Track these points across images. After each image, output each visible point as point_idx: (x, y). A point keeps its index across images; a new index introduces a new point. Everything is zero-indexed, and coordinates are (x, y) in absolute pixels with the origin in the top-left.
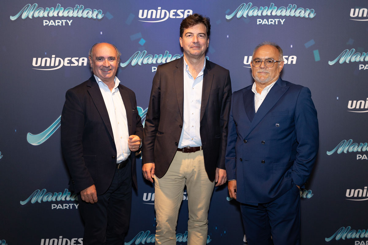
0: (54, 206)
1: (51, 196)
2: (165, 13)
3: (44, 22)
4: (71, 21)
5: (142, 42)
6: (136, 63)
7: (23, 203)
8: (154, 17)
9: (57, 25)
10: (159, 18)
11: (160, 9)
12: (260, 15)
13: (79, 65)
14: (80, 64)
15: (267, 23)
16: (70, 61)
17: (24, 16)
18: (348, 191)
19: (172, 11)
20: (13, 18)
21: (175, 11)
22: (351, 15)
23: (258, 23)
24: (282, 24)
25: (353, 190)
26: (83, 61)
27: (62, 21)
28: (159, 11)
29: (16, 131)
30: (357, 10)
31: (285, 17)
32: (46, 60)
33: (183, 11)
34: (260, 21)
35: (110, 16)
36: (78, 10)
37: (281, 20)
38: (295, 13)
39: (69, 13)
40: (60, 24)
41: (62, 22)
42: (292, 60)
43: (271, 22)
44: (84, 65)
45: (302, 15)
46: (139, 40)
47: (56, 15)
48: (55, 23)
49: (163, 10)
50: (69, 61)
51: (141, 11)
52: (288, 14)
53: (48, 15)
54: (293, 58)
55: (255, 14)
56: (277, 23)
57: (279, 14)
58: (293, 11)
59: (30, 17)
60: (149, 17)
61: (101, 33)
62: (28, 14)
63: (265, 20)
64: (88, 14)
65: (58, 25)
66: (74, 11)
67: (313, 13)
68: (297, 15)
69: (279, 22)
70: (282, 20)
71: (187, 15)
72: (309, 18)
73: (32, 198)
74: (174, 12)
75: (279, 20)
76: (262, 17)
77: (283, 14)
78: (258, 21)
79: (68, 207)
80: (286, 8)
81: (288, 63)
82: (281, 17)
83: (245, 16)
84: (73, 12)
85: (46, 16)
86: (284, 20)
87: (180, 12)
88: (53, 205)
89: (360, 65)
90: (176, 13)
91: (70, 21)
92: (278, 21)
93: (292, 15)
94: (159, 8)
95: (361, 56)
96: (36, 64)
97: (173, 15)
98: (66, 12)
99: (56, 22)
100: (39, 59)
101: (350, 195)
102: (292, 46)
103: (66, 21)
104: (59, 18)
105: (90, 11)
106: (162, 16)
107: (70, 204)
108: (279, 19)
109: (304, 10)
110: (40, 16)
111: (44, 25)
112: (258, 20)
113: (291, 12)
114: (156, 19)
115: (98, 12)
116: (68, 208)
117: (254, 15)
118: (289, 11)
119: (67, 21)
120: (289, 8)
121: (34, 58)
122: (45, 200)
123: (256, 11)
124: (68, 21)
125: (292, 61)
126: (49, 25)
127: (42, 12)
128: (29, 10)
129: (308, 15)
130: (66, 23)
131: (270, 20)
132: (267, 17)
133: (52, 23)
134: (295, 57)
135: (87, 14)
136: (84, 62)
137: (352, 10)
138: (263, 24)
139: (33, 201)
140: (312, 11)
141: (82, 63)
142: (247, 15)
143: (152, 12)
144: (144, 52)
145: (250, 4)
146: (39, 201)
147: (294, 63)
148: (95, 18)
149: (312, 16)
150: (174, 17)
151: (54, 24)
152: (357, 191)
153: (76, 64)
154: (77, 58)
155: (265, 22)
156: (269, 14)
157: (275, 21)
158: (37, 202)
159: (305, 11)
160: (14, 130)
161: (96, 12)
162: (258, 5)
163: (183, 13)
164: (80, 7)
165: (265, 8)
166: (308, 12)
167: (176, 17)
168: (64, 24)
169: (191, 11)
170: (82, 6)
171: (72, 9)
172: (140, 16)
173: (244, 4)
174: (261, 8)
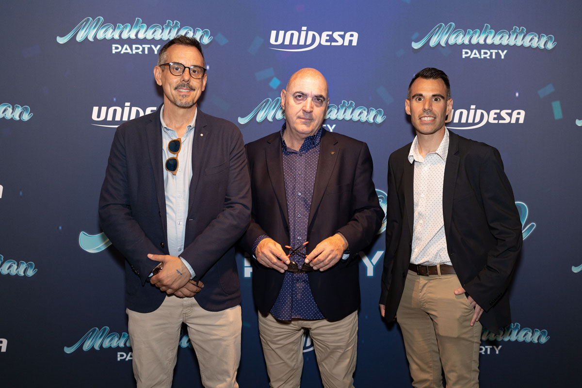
0: (122, 356)
1: (117, 339)
2: (314, 37)
3: (114, 48)
4: (159, 46)
5: (275, 83)
6: (263, 118)
7: (68, 350)
8: (295, 42)
9: (134, 52)
10: (303, 44)
11: (306, 29)
12: (467, 42)
15: (478, 56)
17: (80, 38)
19: (324, 34)
20: (61, 40)
21: (330, 33)
23: (464, 56)
24: (503, 57)
27: (143, 46)
28: (303, 34)
29: (60, 228)
31: (507, 47)
32: (115, 111)
33: (342, 33)
34: (467, 53)
35: (223, 41)
36: (171, 29)
37: (500, 51)
38: (524, 40)
39: (155, 34)
40: (140, 51)
41: (144, 48)
42: (518, 116)
43: (485, 54)
45: (535, 44)
46: (270, 79)
47: (133, 36)
48: (132, 50)
49: (309, 32)
51: (274, 33)
52: (512, 43)
53: (120, 36)
54: (519, 113)
55: (459, 42)
56: (494, 57)
57: (497, 41)
58: (520, 37)
59: (91, 38)
60: (287, 42)
62: (86, 33)
63: (475, 51)
65: (136, 53)
66: (163, 30)
67: (551, 41)
68: (527, 44)
69: (498, 54)
70: (503, 52)
71: (350, 40)
72: (545, 50)
73: (85, 341)
74: (327, 35)
75: (498, 52)
76: (471, 47)
77: (505, 42)
78: (464, 53)
80: (509, 32)
81: (512, 122)
82: (501, 47)
83: (443, 44)
84: (162, 32)
85: (117, 37)
86: (505, 51)
87: (338, 35)
88: (119, 353)
90: (331, 36)
91: (156, 47)
92: (496, 53)
93: (519, 43)
94: (304, 28)
96: (99, 116)
97: (327, 41)
98: (150, 31)
99: (134, 48)
100: (104, 109)
102: (517, 94)
103: (149, 46)
104: (137, 41)
105: (191, 30)
106: (309, 42)
108: (498, 49)
109: (538, 36)
110: (107, 38)
111: (114, 52)
112: (464, 51)
113: (516, 40)
114: (298, 46)
115: (203, 32)
117: (458, 43)
118: (513, 37)
120: (514, 33)
121: (94, 107)
122: (106, 344)
123: (462, 36)
124: (153, 46)
125: (518, 119)
126: (122, 52)
127: (111, 30)
128: (89, 28)
129: (545, 45)
130: (150, 49)
131: (483, 51)
132: (479, 47)
133: (126, 49)
134: (523, 113)
138: (471, 57)
139: (86, 347)
140: (550, 39)
142: (447, 43)
143: (292, 35)
144: (278, 100)
145: (451, 25)
146: (97, 347)
147: (521, 121)
149: (550, 46)
150: (328, 44)
151: (129, 51)
155: (475, 54)
156: (482, 42)
157: (491, 53)
158: (93, 348)
159: (539, 38)
160: (58, 228)
161: (200, 33)
162: (464, 26)
163: (343, 37)
164: (173, 24)
165: (476, 32)
166: (544, 39)
167: (331, 44)
168: (146, 52)
169: (356, 35)
170: (176, 23)
171: (160, 27)
172: (272, 41)
173: (441, 25)
174: (469, 32)
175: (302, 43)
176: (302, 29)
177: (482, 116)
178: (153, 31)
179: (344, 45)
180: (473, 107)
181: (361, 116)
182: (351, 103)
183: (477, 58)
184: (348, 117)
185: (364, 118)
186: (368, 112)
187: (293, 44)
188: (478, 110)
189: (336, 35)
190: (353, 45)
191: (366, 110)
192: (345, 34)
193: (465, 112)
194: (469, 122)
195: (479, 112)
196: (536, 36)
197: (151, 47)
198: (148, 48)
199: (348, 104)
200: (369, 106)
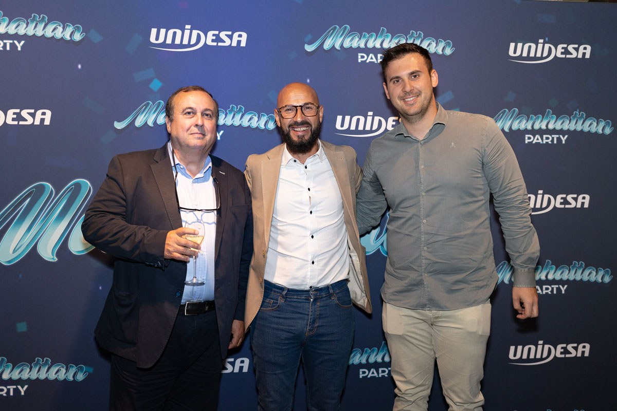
2: (199, 37)
4: (23, 42)
5: (156, 85)
6: (143, 123)
8: (178, 41)
10: (187, 43)
11: (190, 28)
12: (362, 46)
13: (35, 124)
14: (37, 122)
15: (374, 60)
16: (19, 115)
18: (512, 348)
19: (210, 34)
21: (217, 32)
22: (511, 53)
23: (360, 60)
25: (520, 348)
26: (43, 117)
27: (5, 41)
28: (187, 33)
30: (520, 45)
33: (230, 33)
34: (363, 57)
35: (96, 38)
36: (37, 24)
39: (18, 28)
44: (45, 124)
45: (433, 49)
46: (150, 81)
49: (193, 31)
50: (15, 116)
51: (154, 31)
55: (355, 45)
58: (418, 42)
60: (169, 41)
61: (80, 66)
63: (371, 55)
64: (56, 32)
66: (27, 24)
67: (449, 46)
71: (238, 41)
72: (443, 55)
74: (214, 35)
76: (367, 51)
78: (359, 57)
79: (6, 393)
80: (407, 37)
83: (337, 47)
84: (27, 27)
87: (226, 35)
89: (527, 136)
90: (217, 36)
91: (19, 43)
94: (188, 27)
95: (527, 121)
97: (213, 41)
98: (13, 26)
101: (515, 355)
105: (60, 26)
106: (193, 41)
107: (8, 387)
109: (435, 42)
112: (360, 55)
114: (181, 46)
115: (74, 28)
116: (5, 395)
117: (353, 47)
119: (14, 43)
120: (411, 37)
123: (357, 39)
129: (443, 51)
131: (379, 56)
132: (375, 51)
135: (52, 32)
136: (44, 119)
137: (512, 45)
138: (368, 61)
140: (448, 44)
141: (41, 119)
142: (342, 46)
143: (175, 33)
144: (160, 103)
145: (346, 27)
148: (68, 38)
149: (448, 51)
150: (215, 44)
152: (526, 348)
153: (30, 121)
154: (32, 111)
155: (372, 58)
156: (378, 46)
159: (437, 43)
161: (70, 30)
162: (359, 29)
163: (230, 37)
164: (40, 18)
165: (372, 35)
166: (442, 45)
167: (217, 44)
168: (8, 48)
169: (245, 35)
170: (43, 17)
171: (24, 22)
172: (153, 39)
173: (335, 28)
174: (364, 36)
175: (185, 42)
176: (186, 28)
177: (380, 123)
178: (15, 25)
179: (232, 45)
180: (370, 113)
181: (252, 121)
182: (241, 108)
183: (374, 62)
184: (237, 123)
185: (254, 124)
186: (259, 118)
187: (176, 43)
188: (375, 117)
189: (223, 35)
190: (241, 45)
191: (257, 116)
192: (233, 34)
193: (362, 119)
194: (366, 129)
195: (377, 119)
196: (434, 41)
197: (14, 42)
198: (10, 44)
199: (237, 109)
200: (259, 112)
